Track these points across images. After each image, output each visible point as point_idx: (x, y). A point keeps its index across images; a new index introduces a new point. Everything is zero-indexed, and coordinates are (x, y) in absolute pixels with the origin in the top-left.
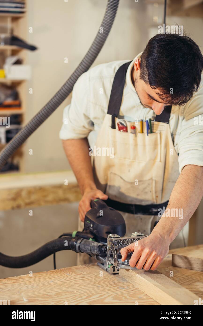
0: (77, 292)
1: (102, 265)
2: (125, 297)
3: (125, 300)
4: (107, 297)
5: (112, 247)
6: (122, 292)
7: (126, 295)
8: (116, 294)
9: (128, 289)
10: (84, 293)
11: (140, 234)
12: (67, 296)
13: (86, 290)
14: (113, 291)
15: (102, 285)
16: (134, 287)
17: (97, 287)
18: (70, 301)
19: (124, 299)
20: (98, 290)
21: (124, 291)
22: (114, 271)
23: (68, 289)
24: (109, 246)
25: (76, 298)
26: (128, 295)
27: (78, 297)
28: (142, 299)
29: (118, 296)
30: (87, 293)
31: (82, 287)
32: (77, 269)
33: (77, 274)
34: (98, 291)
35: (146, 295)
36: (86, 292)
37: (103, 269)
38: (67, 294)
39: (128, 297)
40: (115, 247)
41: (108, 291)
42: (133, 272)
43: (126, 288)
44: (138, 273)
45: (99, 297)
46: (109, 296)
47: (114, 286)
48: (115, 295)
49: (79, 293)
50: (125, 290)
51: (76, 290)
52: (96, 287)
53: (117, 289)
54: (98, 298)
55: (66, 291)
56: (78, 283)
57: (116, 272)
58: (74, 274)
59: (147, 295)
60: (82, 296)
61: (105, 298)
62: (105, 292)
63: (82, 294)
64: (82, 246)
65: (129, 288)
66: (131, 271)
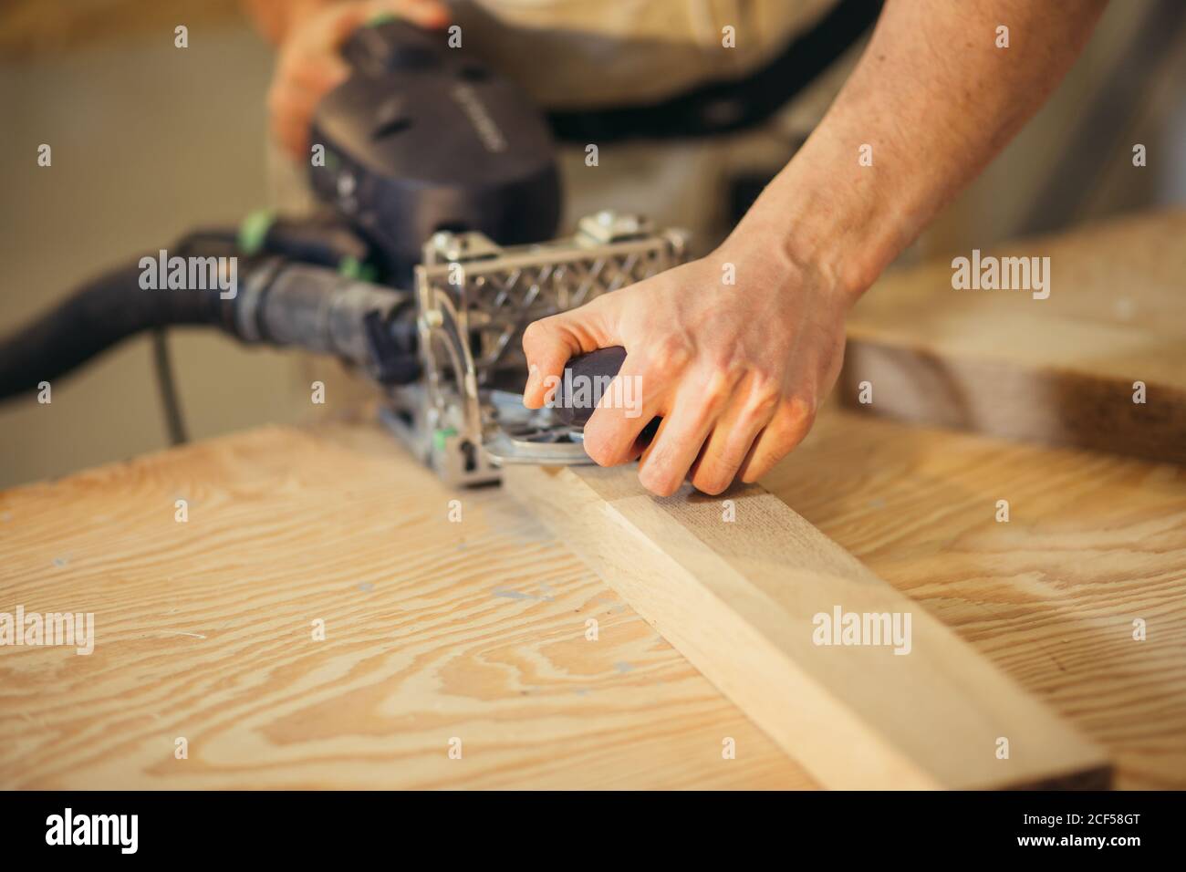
0: (212, 643)
1: (398, 427)
2: (525, 669)
3: (524, 693)
4: (402, 675)
5: (449, 324)
6: (509, 624)
7: (529, 653)
8: (467, 647)
9: (550, 601)
10: (254, 647)
11: (629, 226)
12: (141, 678)
13: (274, 624)
14: (453, 616)
15: (383, 574)
16: (591, 585)
17: (354, 588)
18: (148, 718)
19: (516, 686)
20: (353, 620)
21: (521, 616)
22: (470, 465)
23: (156, 616)
24: (429, 319)
25: (198, 689)
26: (543, 651)
27: (209, 682)
28: (639, 684)
29: (481, 661)
30: (279, 644)
31: (251, 598)
32: (244, 453)
33: (239, 497)
34: (350, 626)
35: (665, 644)
36: (273, 641)
37: (407, 450)
38: (142, 662)
39: (545, 669)
40: (462, 320)
41: (420, 619)
42: (582, 484)
43: (535, 594)
44: (609, 495)
45: (353, 674)
46: (421, 660)
47: (462, 583)
48: (457, 652)
49: (226, 649)
50: (527, 612)
51: (209, 627)
52: (343, 592)
53: (481, 601)
54: (343, 680)
55: (140, 635)
56: (231, 567)
57: (482, 473)
58: (219, 497)
59: (673, 648)
60: (235, 676)
61: (390, 678)
62: (393, 634)
63: (239, 654)
64: (275, 313)
65: (559, 591)
66: (568, 476)
